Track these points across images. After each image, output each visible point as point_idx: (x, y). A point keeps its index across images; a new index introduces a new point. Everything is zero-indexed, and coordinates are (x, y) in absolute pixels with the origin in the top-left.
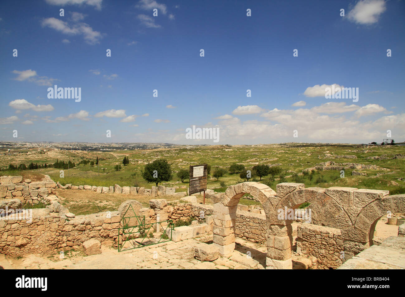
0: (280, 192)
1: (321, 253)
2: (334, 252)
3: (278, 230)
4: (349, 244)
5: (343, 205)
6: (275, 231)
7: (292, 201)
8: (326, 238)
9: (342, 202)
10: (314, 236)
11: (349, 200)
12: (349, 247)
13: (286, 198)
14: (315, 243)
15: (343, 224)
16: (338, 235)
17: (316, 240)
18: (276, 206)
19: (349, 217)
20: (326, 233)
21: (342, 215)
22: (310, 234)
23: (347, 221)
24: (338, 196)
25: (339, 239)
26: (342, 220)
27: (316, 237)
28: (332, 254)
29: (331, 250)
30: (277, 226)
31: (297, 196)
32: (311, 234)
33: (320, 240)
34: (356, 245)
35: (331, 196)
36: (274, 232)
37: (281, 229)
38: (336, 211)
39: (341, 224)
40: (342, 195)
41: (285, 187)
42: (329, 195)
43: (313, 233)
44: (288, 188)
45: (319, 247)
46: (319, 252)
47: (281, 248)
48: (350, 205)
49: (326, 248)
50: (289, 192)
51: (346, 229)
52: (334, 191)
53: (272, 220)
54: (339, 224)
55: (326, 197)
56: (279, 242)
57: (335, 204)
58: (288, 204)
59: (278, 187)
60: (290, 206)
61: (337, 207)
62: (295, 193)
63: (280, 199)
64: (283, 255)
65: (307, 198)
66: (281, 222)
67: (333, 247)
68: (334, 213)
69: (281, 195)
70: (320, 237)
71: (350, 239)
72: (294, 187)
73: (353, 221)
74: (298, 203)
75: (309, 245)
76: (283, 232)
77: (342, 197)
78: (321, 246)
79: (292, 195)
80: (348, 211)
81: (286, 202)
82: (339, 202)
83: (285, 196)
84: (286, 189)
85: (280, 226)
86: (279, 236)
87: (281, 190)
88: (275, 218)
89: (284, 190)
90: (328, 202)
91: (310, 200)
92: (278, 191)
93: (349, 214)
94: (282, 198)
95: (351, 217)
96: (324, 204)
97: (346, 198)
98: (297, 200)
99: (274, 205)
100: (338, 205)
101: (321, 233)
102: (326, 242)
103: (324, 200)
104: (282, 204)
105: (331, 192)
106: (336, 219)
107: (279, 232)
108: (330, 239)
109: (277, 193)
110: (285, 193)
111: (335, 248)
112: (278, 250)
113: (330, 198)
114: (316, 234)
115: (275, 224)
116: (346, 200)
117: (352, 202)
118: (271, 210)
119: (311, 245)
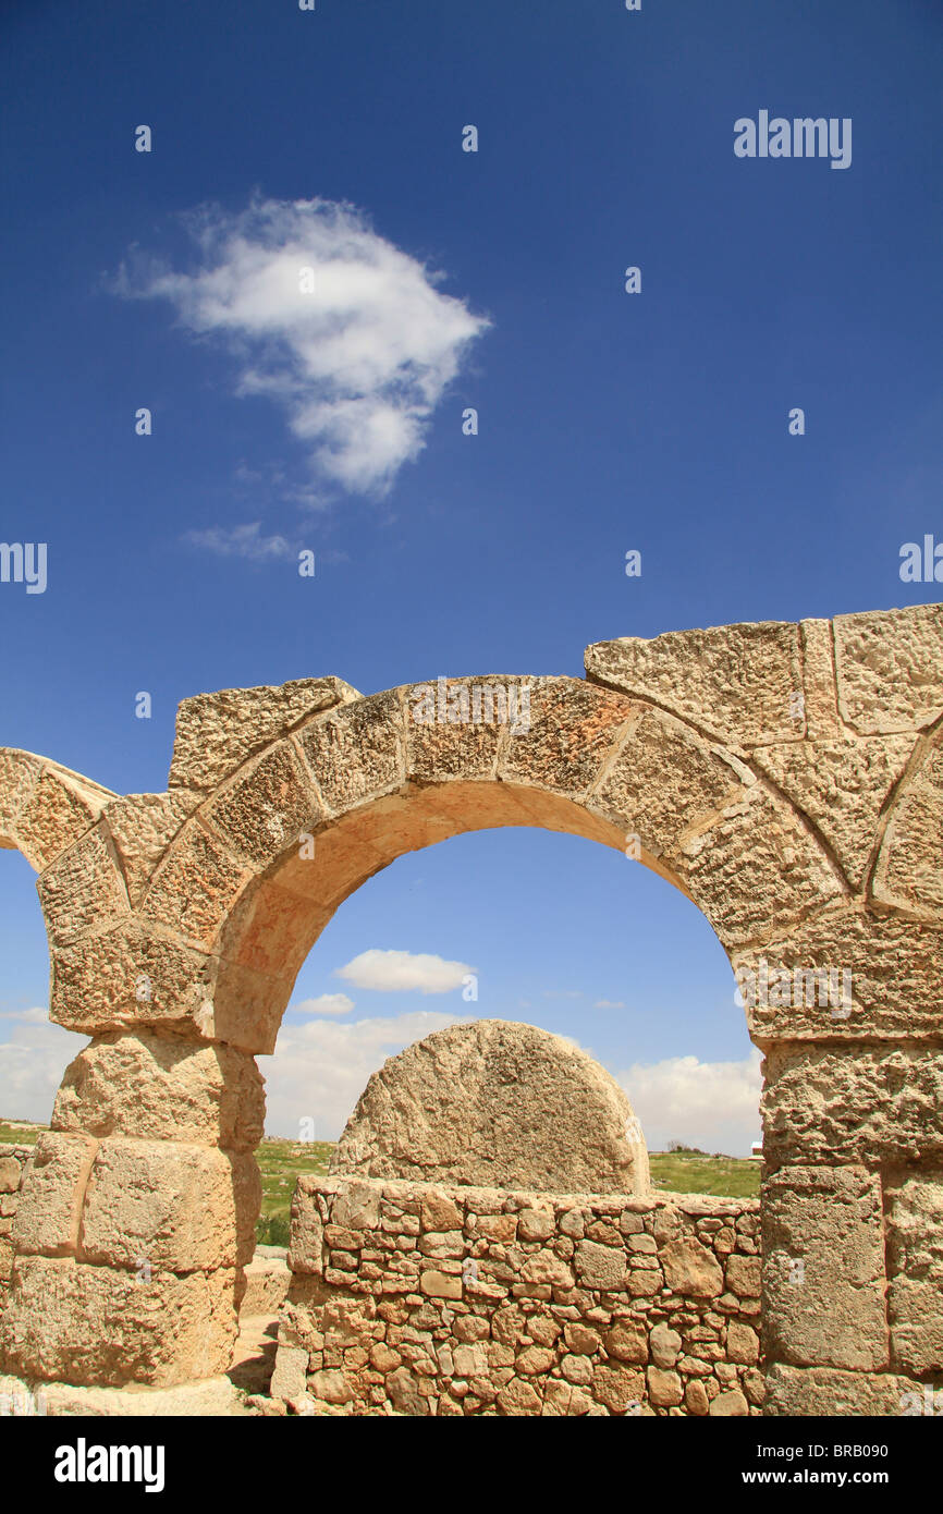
0: (204, 746)
1: (455, 1376)
2: (561, 1356)
3: (143, 1075)
4: (818, 1086)
5: (752, 740)
6: (110, 1089)
7: (299, 796)
8: (500, 1248)
9: (736, 719)
10: (411, 1243)
11: (796, 692)
12: (829, 1112)
13: (246, 785)
14: (419, 1300)
15: (758, 898)
16: (595, 1212)
17: (422, 1269)
18: (148, 867)
19: (813, 828)
20: (504, 1210)
21: (746, 822)
22: (386, 1233)
23: (797, 871)
24: (696, 675)
25: (600, 1240)
26: (749, 871)
27: (423, 1248)
28: (539, 1373)
29: (538, 1343)
30: (130, 1043)
31: (339, 754)
32: (389, 1226)
33: (455, 1267)
34: (894, 1080)
35: (640, 688)
36: (103, 1099)
37: (168, 1070)
38: (687, 805)
39: (743, 908)
40: (734, 661)
41: (250, 703)
42: (624, 683)
43: (409, 1223)
44: (269, 705)
45: (448, 1324)
46: (440, 1371)
47: (145, 1247)
48: (810, 724)
49: (499, 1326)
50: (280, 732)
51: (791, 944)
52: (667, 646)
53: (97, 994)
54: (715, 915)
55: (598, 703)
56: (132, 1192)
57: (678, 748)
58: (258, 830)
59: (192, 713)
60: (269, 844)
61: (696, 764)
62: (329, 723)
63: (191, 798)
64: (149, 1324)
65: (422, 745)
66: (177, 999)
67: (555, 1316)
68: (666, 821)
69: (207, 769)
70: (453, 1247)
71: (830, 1033)
72: (325, 687)
73: (851, 855)
74: (340, 803)
75: (372, 1324)
76: (183, 1100)
77: (739, 676)
78: (462, 1314)
79: (298, 745)
80: (802, 780)
81: (239, 817)
82: (709, 720)
83: (242, 769)
84: (257, 711)
85: (162, 1042)
86: (141, 1137)
87: (210, 733)
88: (127, 969)
89: (242, 722)
90: (611, 743)
91: (452, 762)
92: (187, 746)
93: (809, 798)
94: (208, 787)
95: (831, 819)
96: (580, 762)
97: (769, 678)
98: (339, 778)
99: (137, 856)
100: (703, 752)
101: (466, 1216)
102: (501, 1280)
103: (576, 732)
104: (207, 834)
105: (644, 655)
106: (690, 874)
107: (147, 1097)
108: (531, 1248)
109: (178, 761)
110: (247, 741)
111: (570, 1320)
112: (113, 1275)
113: (631, 705)
114: (429, 1225)
115: (124, 1021)
116: (776, 693)
117: (825, 700)
118: (103, 912)
119: (387, 1321)
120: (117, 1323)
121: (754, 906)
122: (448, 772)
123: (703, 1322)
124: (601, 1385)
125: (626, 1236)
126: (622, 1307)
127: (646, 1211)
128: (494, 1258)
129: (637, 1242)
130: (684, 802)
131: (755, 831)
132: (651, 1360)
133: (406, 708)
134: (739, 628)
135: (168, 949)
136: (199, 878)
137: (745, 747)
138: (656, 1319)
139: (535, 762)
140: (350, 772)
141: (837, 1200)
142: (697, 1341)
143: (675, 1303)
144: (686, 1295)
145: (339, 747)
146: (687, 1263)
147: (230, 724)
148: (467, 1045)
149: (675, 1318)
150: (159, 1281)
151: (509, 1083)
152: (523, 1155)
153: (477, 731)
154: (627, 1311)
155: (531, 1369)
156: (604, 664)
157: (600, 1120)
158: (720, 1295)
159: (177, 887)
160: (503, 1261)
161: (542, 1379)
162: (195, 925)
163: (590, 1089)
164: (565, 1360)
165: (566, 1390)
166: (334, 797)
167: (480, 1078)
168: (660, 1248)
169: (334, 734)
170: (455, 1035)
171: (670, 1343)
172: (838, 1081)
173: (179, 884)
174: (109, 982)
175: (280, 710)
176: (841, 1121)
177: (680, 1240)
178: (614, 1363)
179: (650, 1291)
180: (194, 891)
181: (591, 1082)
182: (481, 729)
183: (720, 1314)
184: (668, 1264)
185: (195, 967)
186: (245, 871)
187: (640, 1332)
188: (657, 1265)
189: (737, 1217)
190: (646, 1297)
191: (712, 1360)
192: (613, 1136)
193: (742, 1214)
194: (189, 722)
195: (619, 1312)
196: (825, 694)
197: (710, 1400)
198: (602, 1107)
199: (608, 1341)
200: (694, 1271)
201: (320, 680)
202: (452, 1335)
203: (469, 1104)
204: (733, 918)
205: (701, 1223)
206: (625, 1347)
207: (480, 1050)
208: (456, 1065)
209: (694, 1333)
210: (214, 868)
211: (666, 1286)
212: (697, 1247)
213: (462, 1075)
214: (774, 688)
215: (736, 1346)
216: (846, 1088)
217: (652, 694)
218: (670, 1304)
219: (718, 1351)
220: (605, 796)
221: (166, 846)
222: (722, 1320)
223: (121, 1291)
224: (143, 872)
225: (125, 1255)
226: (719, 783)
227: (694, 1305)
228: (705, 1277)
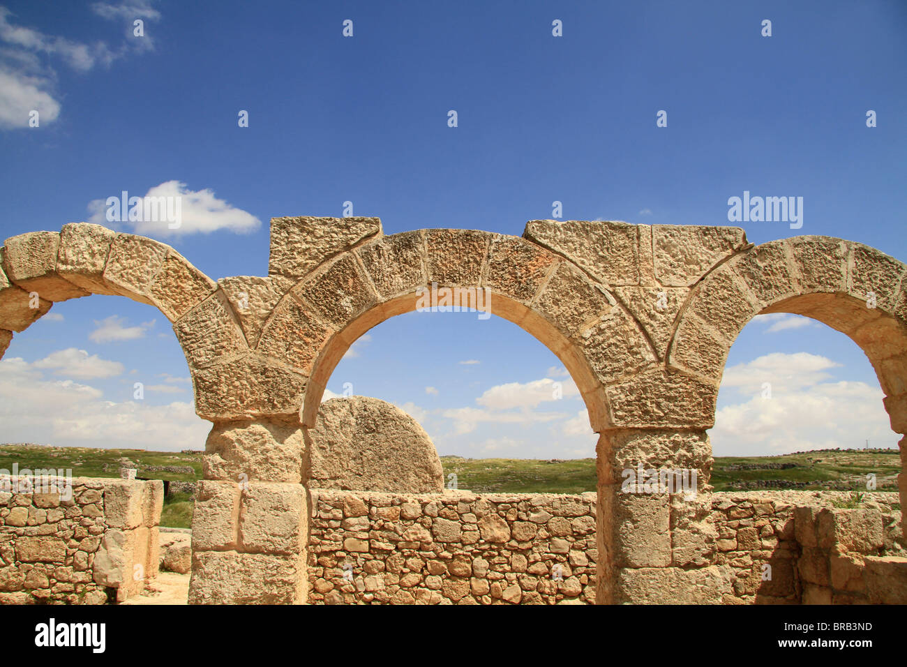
0: (292, 250)
1: (366, 592)
2: (425, 577)
3: (268, 446)
4: (643, 449)
5: (614, 282)
6: (247, 454)
7: (359, 288)
8: (391, 524)
9: (606, 271)
10: (338, 524)
11: (635, 261)
13: (324, 277)
14: (344, 554)
15: (617, 361)
16: (444, 503)
17: (344, 538)
18: (259, 322)
19: (642, 329)
21: (612, 323)
22: (322, 519)
23: (635, 349)
24: (586, 245)
25: (447, 517)
26: (613, 348)
27: (345, 526)
28: (413, 586)
29: (413, 571)
30: (259, 428)
31: (386, 265)
32: (324, 515)
33: (365, 535)
34: (676, 446)
35: (558, 248)
36: (243, 461)
37: (282, 443)
38: (583, 312)
39: (611, 365)
40: (605, 241)
41: (323, 227)
42: (549, 245)
43: (336, 513)
44: (336, 230)
45: (361, 565)
46: (357, 590)
47: (285, 542)
48: (641, 278)
49: (390, 564)
50: (344, 247)
51: (632, 383)
52: (572, 228)
53: (231, 398)
54: (598, 368)
55: (536, 254)
56: (272, 512)
57: (579, 283)
58: (335, 305)
59: (281, 228)
60: (345, 315)
61: (587, 292)
62: (378, 246)
63: (287, 282)
64: (291, 581)
65: (437, 265)
66: (289, 403)
67: (422, 557)
68: (573, 320)
69: (296, 265)
70: (364, 525)
71: (649, 425)
72: (373, 224)
73: (660, 343)
74: (387, 294)
75: (315, 569)
76: (291, 459)
77: (608, 249)
78: (369, 560)
79: (358, 257)
80: (638, 305)
81: (322, 296)
82: (593, 270)
83: (321, 267)
84: (328, 233)
85: (276, 426)
86: (270, 481)
87: (296, 242)
88: (252, 384)
89: (317, 238)
90: (543, 276)
91: (456, 276)
92: (280, 249)
93: (642, 315)
94: (298, 276)
95: (652, 326)
96: (528, 284)
97: (622, 252)
98: (386, 279)
99: (250, 315)
100: (591, 286)
101: (370, 508)
102: (391, 541)
103: (524, 268)
104: (300, 305)
105: (559, 231)
106: (585, 347)
107: (272, 459)
108: (409, 523)
109: (275, 258)
110: (323, 251)
111: (430, 558)
112: (266, 558)
113: (554, 257)
114: (348, 514)
115: (252, 415)
116: (625, 260)
117: (649, 267)
118: (229, 348)
119: (325, 567)
120: (272, 582)
121: (616, 365)
122: (453, 282)
123: (500, 554)
124: (447, 589)
125: (460, 515)
126: (458, 550)
127: (471, 501)
128: (388, 530)
129: (466, 517)
130: (582, 311)
131: (616, 328)
132: (473, 574)
133: (426, 243)
134: (608, 223)
135: (279, 373)
136: (297, 331)
137: (611, 286)
138: (476, 555)
139: (503, 282)
140: (393, 276)
141: (652, 498)
142: (497, 564)
143: (486, 546)
144: (491, 542)
145: (385, 261)
146: (493, 526)
147: (309, 238)
148: (344, 411)
149: (486, 554)
150: (292, 559)
151: (371, 433)
152: (380, 472)
153: (469, 261)
154: (461, 552)
155: (409, 584)
156: (539, 233)
157: (425, 453)
158: (508, 541)
159: (282, 336)
160: (392, 531)
161: (415, 589)
162: (297, 359)
163: (419, 436)
164: (427, 578)
165: (428, 593)
166: (383, 290)
167: (353, 429)
168: (478, 520)
169: (381, 252)
170: (336, 405)
171: (483, 565)
172: (652, 447)
173: (283, 334)
174: (239, 392)
175: (343, 234)
176: (653, 464)
177: (489, 515)
178: (453, 578)
179: (473, 541)
180: (294, 339)
181: (419, 432)
182: (471, 260)
183: (508, 550)
184: (482, 527)
185: (300, 384)
186: (328, 329)
187: (468, 562)
188: (477, 528)
189: (518, 503)
190: (471, 544)
191: (504, 572)
192: (432, 461)
193: (521, 501)
194: (280, 234)
195: (457, 553)
196: (649, 264)
197: (503, 590)
198: (426, 446)
199: (450, 568)
200: (496, 530)
201: (369, 218)
202: (363, 571)
203: (347, 444)
204: (606, 370)
205: (500, 507)
206: (460, 569)
207: (352, 413)
208: (337, 422)
209: (496, 560)
210: (306, 325)
211: (481, 539)
212: (497, 519)
213: (342, 428)
214: (624, 257)
215: (516, 564)
216: (656, 450)
217: (564, 252)
218: (483, 547)
219: (507, 568)
220: (541, 304)
221: (271, 310)
222: (510, 553)
223: (273, 566)
224: (255, 325)
225: (273, 547)
226: (599, 303)
227: (496, 547)
228: (502, 533)
